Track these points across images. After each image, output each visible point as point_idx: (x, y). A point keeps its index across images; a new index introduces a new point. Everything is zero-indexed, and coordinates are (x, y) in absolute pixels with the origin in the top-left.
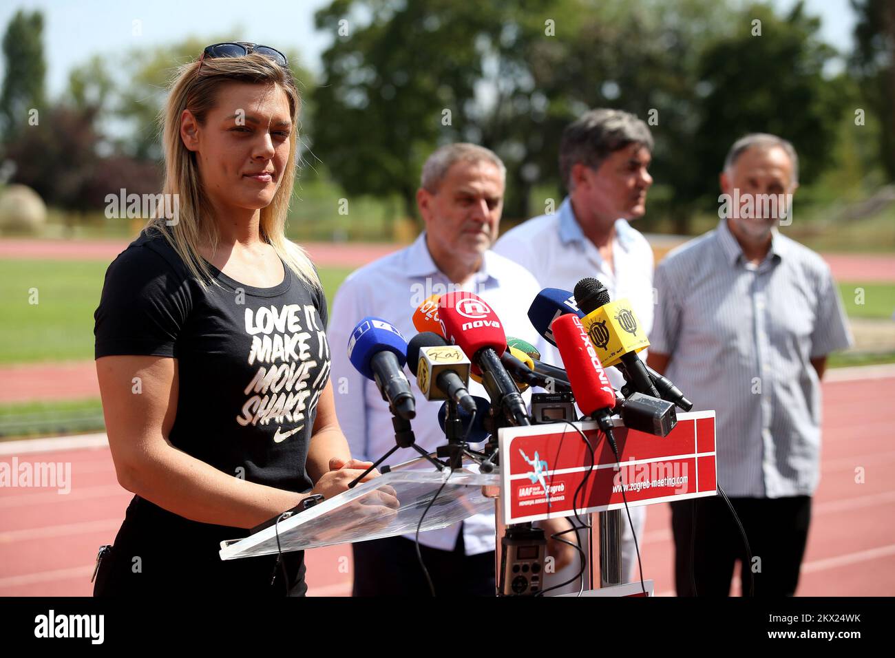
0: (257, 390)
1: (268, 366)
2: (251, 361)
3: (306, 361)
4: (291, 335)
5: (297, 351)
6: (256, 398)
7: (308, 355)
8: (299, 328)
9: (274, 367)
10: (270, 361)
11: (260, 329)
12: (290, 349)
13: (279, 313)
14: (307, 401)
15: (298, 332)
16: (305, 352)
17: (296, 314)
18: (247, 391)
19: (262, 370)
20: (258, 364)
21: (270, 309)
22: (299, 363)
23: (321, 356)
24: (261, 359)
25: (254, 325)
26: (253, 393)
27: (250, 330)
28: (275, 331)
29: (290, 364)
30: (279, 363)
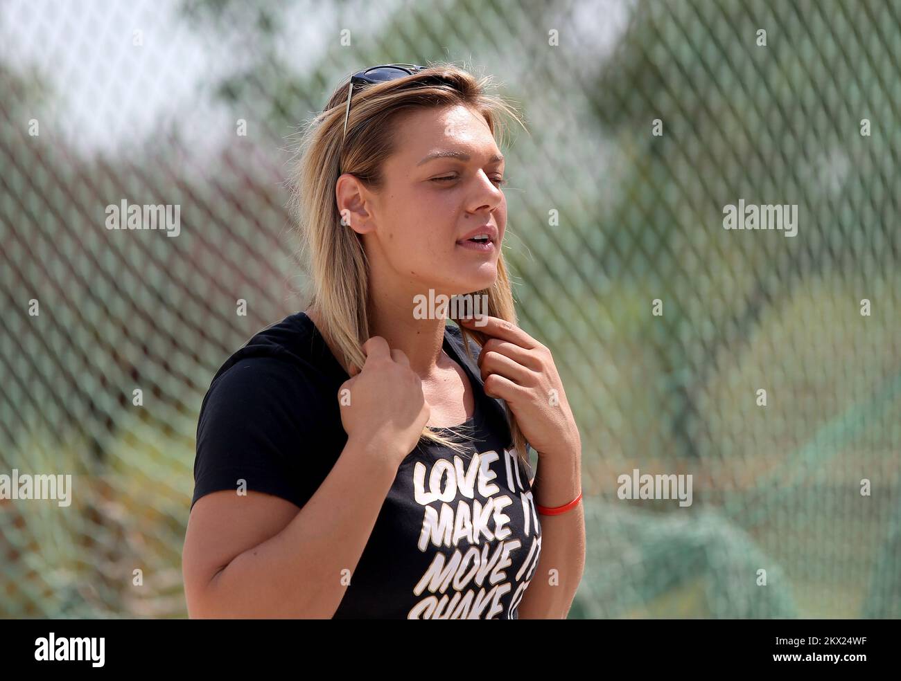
0: (433, 589)
1: (448, 553)
2: (423, 545)
3: (506, 541)
4: (484, 502)
5: (492, 526)
6: (432, 600)
7: (508, 532)
8: (495, 489)
9: (457, 554)
10: (452, 543)
11: (435, 495)
12: (481, 523)
13: (466, 469)
14: (505, 600)
15: (494, 496)
16: (504, 526)
17: (493, 466)
18: (418, 590)
19: (440, 558)
20: (432, 550)
21: (452, 462)
22: (494, 545)
23: (527, 531)
24: (437, 542)
25: (427, 488)
26: (426, 593)
27: (421, 498)
28: (459, 496)
29: (480, 548)
30: (464, 546)
